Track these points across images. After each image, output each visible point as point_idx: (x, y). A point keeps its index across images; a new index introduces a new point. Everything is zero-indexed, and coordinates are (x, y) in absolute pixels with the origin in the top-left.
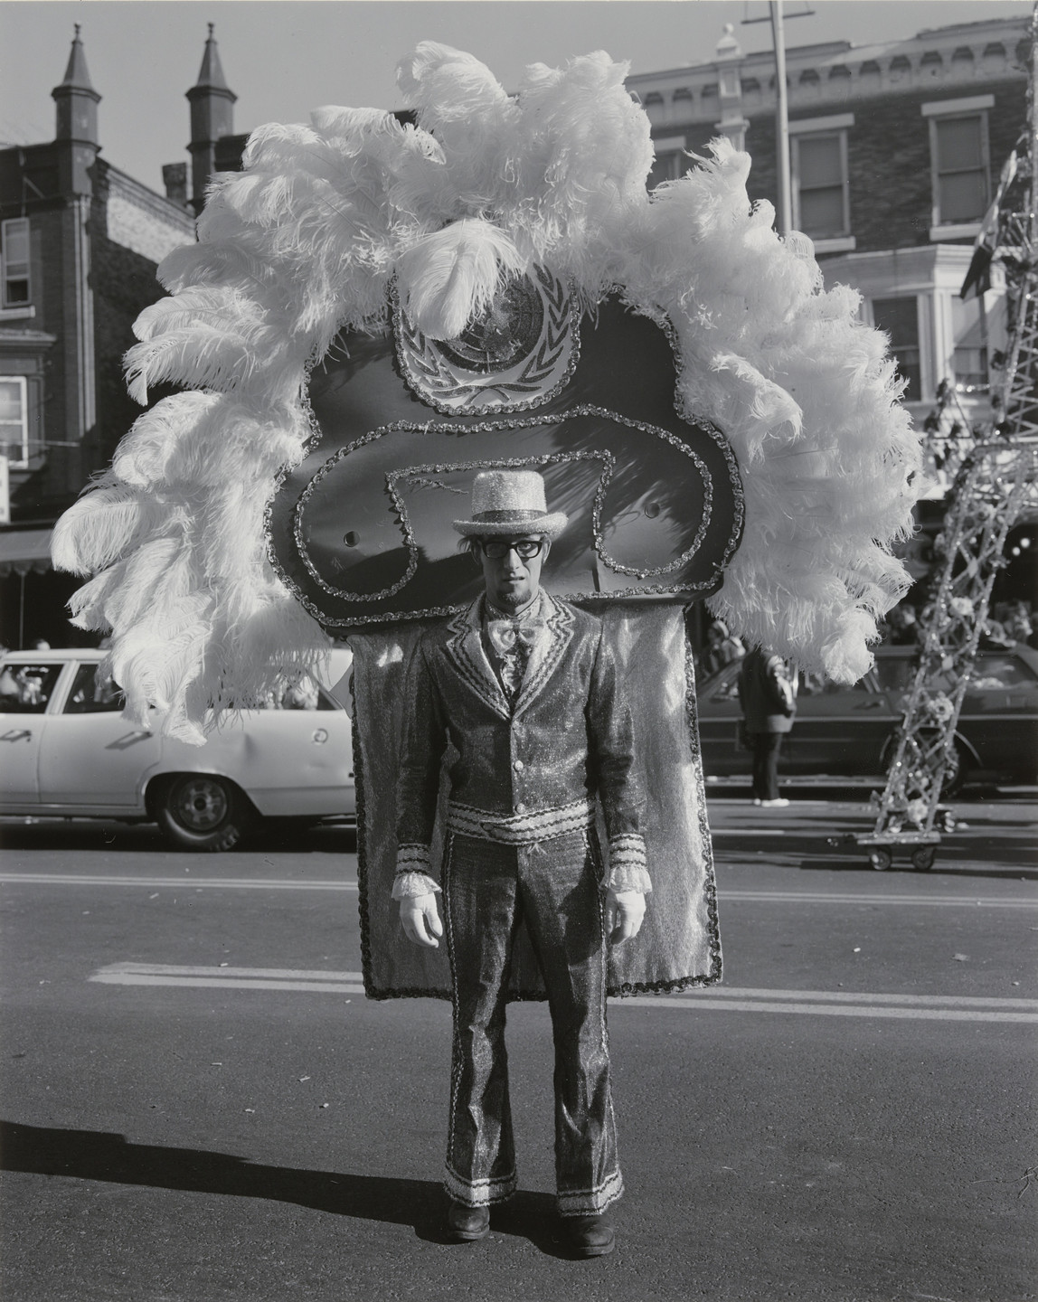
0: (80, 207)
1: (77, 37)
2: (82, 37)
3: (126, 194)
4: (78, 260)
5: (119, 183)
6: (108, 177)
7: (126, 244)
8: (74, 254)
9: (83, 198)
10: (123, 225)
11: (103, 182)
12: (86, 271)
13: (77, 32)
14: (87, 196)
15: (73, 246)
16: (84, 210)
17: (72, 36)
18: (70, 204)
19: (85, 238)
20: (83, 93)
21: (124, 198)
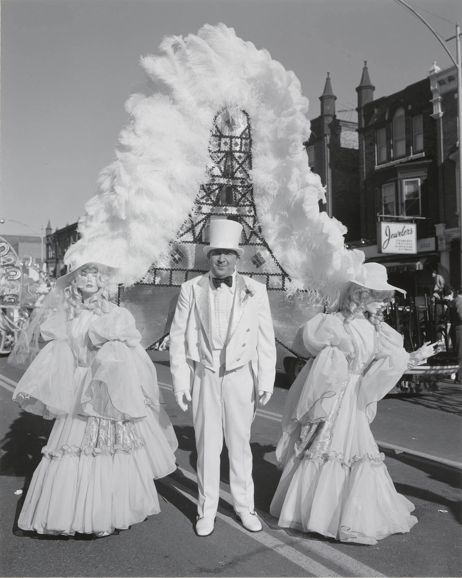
0: (327, 139)
1: (328, 77)
2: (330, 77)
3: (350, 129)
4: (326, 158)
5: (346, 126)
6: (340, 124)
7: (351, 147)
8: (325, 156)
9: (327, 135)
10: (349, 140)
11: (338, 127)
12: (329, 161)
13: (328, 75)
14: (329, 134)
15: (325, 154)
16: (328, 140)
17: (326, 77)
18: (324, 138)
19: (328, 150)
20: (328, 97)
21: (350, 130)
